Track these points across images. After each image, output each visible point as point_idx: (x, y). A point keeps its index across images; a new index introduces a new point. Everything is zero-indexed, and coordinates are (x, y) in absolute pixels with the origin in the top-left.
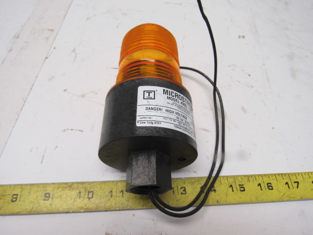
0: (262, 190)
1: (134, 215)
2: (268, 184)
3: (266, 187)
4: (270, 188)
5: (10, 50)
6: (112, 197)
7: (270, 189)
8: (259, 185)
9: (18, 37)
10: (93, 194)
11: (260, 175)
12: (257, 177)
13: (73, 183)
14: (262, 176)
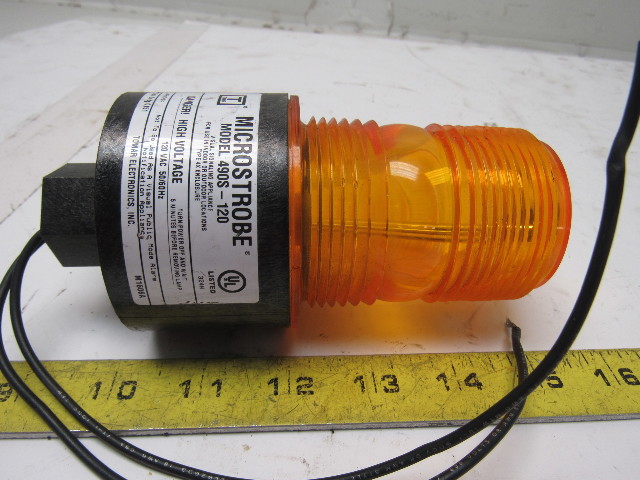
0: (608, 384)
1: (248, 448)
2: (621, 371)
3: (620, 378)
4: (632, 380)
5: (13, 136)
6: (186, 396)
7: (630, 383)
8: (598, 372)
9: (35, 119)
10: (134, 389)
11: (594, 351)
12: (588, 356)
13: (85, 362)
14: (600, 353)
